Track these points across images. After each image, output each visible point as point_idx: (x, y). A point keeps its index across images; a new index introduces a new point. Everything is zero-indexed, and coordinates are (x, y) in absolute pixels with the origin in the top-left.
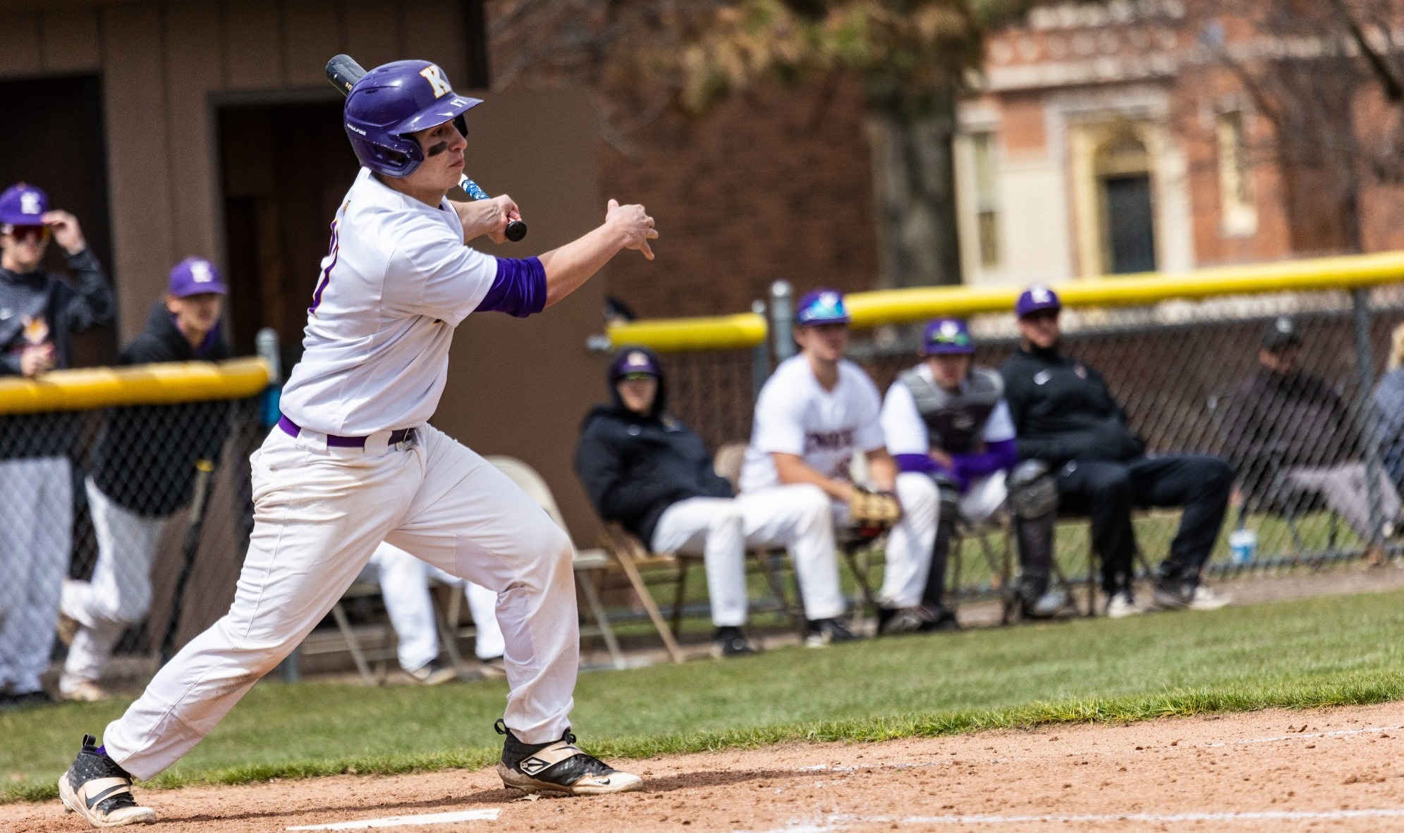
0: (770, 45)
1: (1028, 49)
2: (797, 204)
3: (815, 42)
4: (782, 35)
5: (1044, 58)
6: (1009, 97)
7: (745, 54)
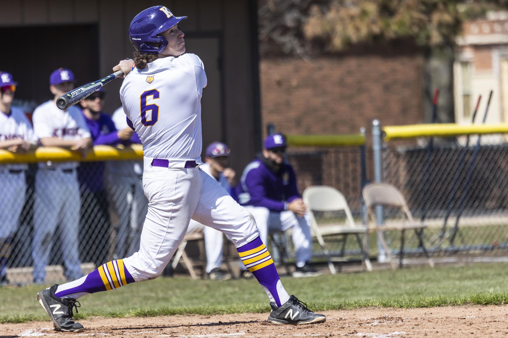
0: (368, 26)
1: (486, 28)
2: (387, 88)
3: (388, 25)
4: (374, 22)
5: (492, 31)
6: (477, 47)
7: (357, 29)
